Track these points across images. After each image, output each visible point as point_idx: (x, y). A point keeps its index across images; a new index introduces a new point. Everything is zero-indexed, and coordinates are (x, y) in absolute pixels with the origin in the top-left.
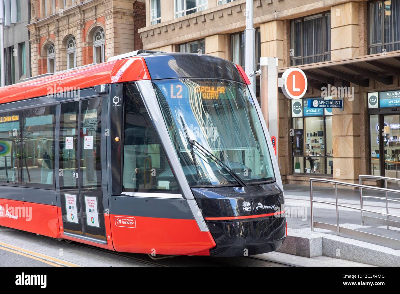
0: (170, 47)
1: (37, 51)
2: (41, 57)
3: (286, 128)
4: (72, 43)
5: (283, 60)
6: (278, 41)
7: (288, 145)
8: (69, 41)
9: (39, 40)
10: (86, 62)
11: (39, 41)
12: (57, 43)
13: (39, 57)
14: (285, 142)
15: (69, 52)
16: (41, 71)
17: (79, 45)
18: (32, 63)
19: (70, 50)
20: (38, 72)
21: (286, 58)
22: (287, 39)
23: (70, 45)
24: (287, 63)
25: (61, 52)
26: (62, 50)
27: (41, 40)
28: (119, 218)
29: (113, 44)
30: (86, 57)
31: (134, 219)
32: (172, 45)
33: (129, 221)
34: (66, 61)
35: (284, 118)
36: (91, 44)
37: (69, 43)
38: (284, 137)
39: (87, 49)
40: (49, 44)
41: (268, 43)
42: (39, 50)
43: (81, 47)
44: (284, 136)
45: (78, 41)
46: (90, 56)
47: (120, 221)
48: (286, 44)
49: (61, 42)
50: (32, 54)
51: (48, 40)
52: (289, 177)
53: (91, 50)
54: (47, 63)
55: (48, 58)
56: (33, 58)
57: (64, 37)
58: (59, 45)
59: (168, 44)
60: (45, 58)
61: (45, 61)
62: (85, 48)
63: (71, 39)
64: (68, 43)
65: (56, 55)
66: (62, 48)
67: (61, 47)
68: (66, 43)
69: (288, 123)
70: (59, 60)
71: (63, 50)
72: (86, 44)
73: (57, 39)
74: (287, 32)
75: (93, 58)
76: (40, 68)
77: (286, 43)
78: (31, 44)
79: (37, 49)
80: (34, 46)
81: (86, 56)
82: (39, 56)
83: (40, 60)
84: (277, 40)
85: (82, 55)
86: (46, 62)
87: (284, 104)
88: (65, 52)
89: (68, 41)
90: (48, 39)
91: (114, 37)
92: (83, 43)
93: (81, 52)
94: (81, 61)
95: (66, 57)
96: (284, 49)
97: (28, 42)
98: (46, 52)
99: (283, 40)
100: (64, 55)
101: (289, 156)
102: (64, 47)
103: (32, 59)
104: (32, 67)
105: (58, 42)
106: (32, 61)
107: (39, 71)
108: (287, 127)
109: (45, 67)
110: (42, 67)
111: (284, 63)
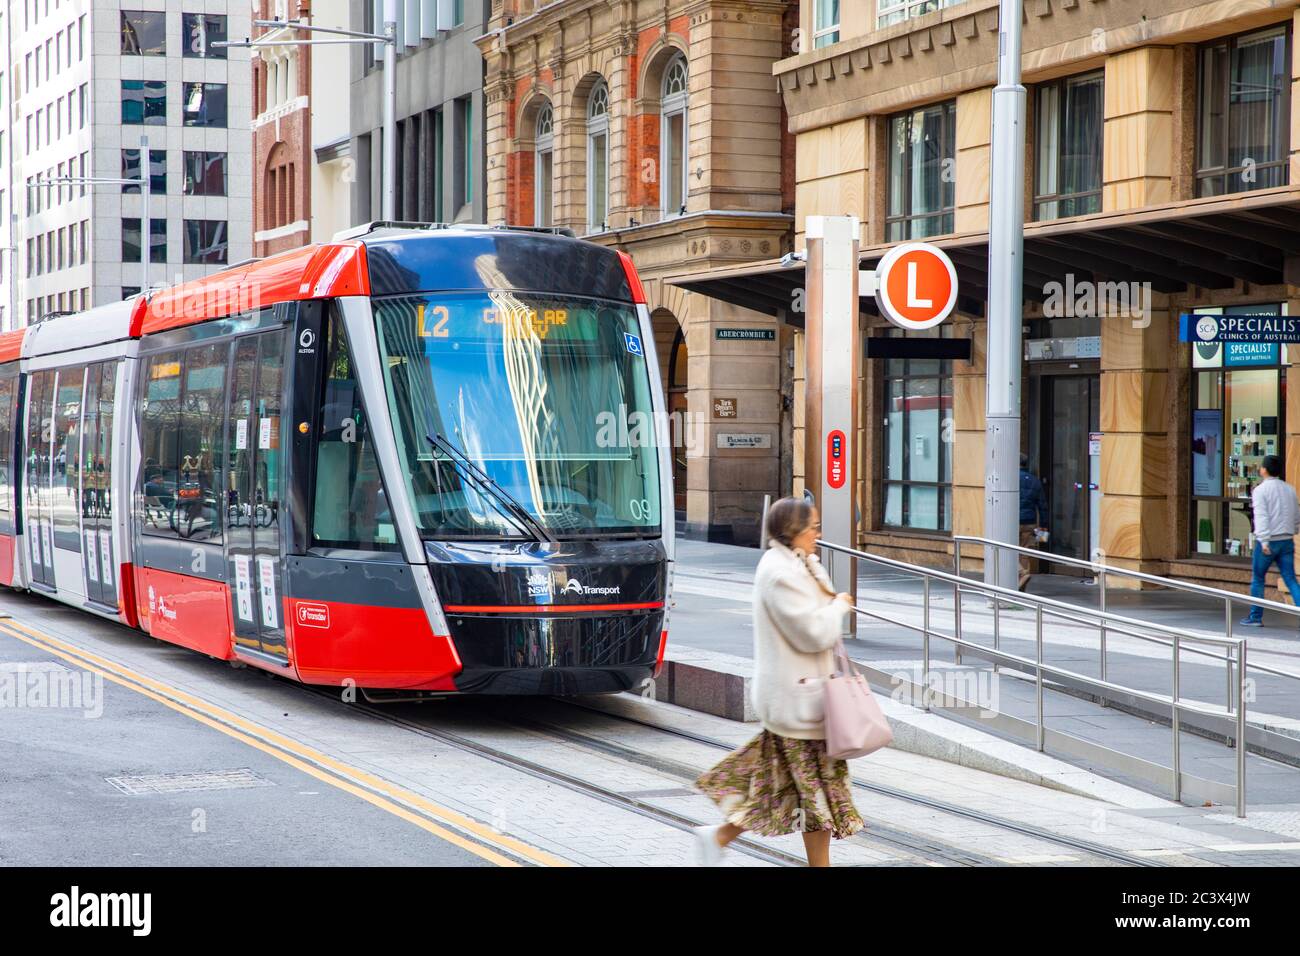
0: (861, 124)
1: (502, 126)
2: (515, 144)
3: (1173, 406)
4: (602, 100)
5: (1169, 178)
6: (1151, 115)
7: (1175, 462)
8: (591, 92)
9: (510, 88)
10: (636, 166)
11: (510, 91)
12: (556, 101)
13: (509, 146)
14: (1169, 452)
15: (592, 130)
16: (513, 193)
17: (616, 110)
18: (489, 166)
19: (597, 124)
20: (504, 196)
21: (1180, 173)
22: (1184, 109)
23: (597, 105)
24: (1182, 188)
25: (568, 130)
26: (571, 125)
27: (518, 89)
28: (302, 605)
29: (708, 109)
30: (635, 150)
31: (324, 608)
32: (868, 117)
33: (317, 613)
34: (584, 162)
35: (1167, 371)
36: (652, 106)
37: (594, 101)
38: (1165, 434)
39: (641, 122)
40: (539, 103)
41: (1125, 120)
42: (508, 121)
43: (622, 116)
44: (1164, 430)
45: (615, 95)
46: (650, 147)
47: (304, 612)
48: (1180, 124)
49: (569, 98)
50: (491, 136)
51: (536, 88)
52: (1176, 565)
53: (652, 124)
54: (533, 165)
55: (537, 149)
56: (492, 149)
57: (577, 81)
58: (563, 106)
59: (855, 115)
60: (527, 148)
61: (527, 157)
62: (634, 119)
63: (599, 88)
64: (591, 101)
65: (555, 140)
66: (572, 119)
67: (568, 113)
68: (586, 102)
69: (1180, 389)
70: (562, 156)
71: (577, 123)
72: (637, 107)
73: (557, 86)
74: (1184, 85)
75: (658, 153)
76: (511, 181)
77: (1180, 120)
78: (488, 103)
79: (505, 117)
80: (497, 107)
81: (636, 145)
82: (508, 141)
83: (512, 157)
84: (1148, 111)
85: (624, 143)
86: (531, 161)
87: (1170, 322)
88: (580, 129)
89: (592, 94)
90: (536, 85)
91: (710, 85)
92: (629, 101)
93: (623, 131)
94: (622, 161)
95: (585, 148)
96: (1174, 141)
97: (481, 95)
98: (533, 126)
99: (1171, 113)
100: (578, 140)
101: (1179, 496)
102: (578, 114)
103: (489, 153)
104: (488, 180)
105: (559, 96)
106: (489, 159)
107: (507, 193)
108: (1176, 402)
109: (528, 181)
110: (518, 180)
111: (1172, 187)
